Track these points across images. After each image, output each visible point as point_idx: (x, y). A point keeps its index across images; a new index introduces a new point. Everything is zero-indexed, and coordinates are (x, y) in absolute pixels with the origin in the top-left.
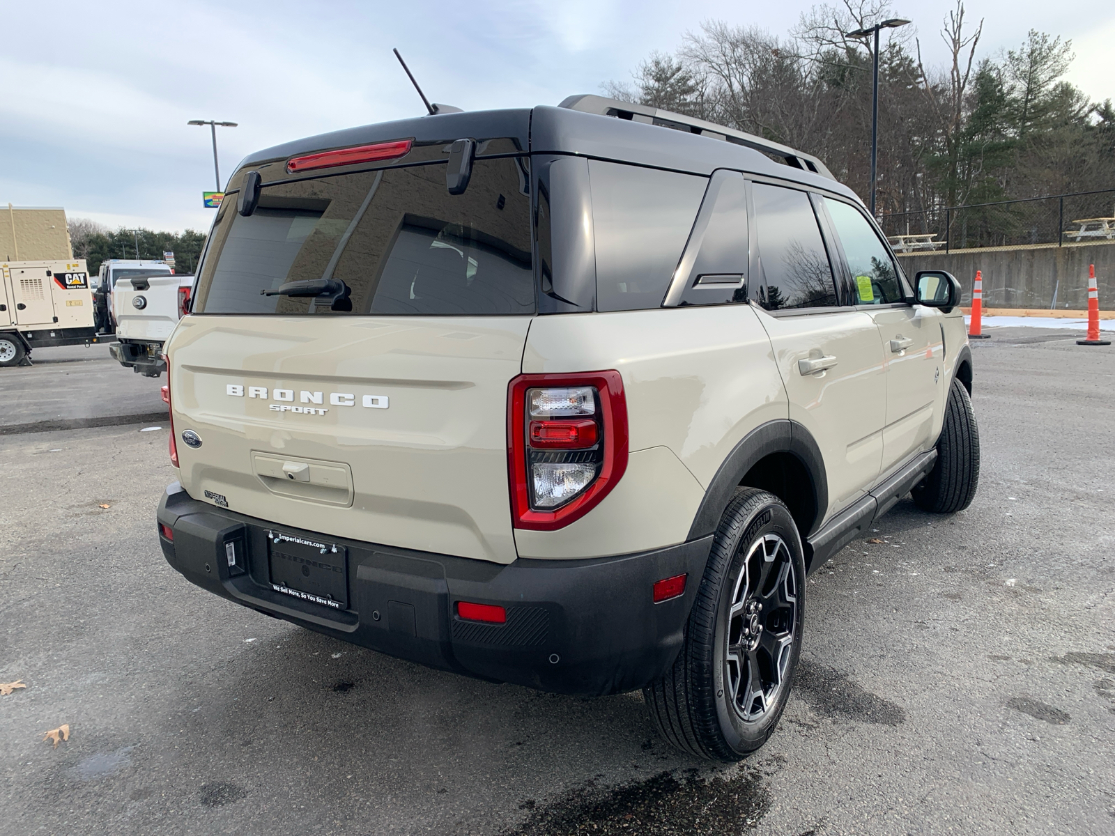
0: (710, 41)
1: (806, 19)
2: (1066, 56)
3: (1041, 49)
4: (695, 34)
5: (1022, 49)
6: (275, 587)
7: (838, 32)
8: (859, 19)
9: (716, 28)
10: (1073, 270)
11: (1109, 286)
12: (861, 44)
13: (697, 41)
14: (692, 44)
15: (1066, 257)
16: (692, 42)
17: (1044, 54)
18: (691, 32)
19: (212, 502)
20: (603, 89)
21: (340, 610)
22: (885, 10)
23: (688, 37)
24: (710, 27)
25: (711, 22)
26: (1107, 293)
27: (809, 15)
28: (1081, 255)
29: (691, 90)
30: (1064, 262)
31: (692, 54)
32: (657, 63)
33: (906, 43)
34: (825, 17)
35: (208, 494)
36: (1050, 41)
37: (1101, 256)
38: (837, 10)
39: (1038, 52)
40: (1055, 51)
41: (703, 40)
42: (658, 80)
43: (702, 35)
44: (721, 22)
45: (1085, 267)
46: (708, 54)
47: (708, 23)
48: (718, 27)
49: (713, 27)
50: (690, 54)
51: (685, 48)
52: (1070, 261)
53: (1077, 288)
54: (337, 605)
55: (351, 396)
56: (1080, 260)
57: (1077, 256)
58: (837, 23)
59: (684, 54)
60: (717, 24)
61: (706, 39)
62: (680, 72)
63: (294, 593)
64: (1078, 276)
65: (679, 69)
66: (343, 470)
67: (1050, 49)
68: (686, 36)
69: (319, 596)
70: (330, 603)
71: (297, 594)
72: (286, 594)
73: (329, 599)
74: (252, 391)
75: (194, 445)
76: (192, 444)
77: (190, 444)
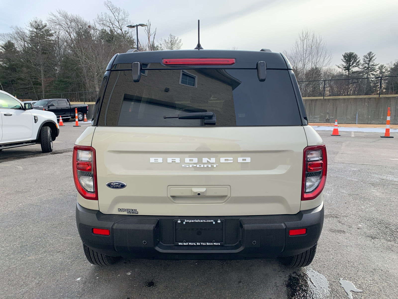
0: (61, 18)
1: (99, 17)
2: (180, 44)
3: (173, 40)
4: (55, 14)
5: (168, 40)
6: (180, 244)
7: (111, 23)
8: (118, 21)
9: (63, 13)
12: (119, 29)
13: (55, 17)
14: (53, 17)
16: (53, 16)
17: (174, 42)
18: (52, 12)
19: (125, 213)
20: (12, 29)
21: (220, 246)
22: (126, 19)
23: (51, 14)
24: (61, 12)
25: (61, 10)
27: (100, 16)
29: (51, 35)
31: (54, 21)
32: (36, 22)
33: (134, 31)
34: (106, 17)
35: (120, 210)
36: (176, 38)
38: (110, 16)
39: (173, 41)
40: (177, 42)
41: (58, 17)
42: (36, 29)
43: (58, 15)
44: (65, 11)
46: (60, 22)
47: (60, 11)
48: (64, 13)
49: (62, 12)
50: (52, 21)
51: (50, 18)
54: (219, 244)
55: (232, 159)
58: (110, 20)
59: (50, 21)
60: (63, 11)
61: (59, 17)
62: (46, 27)
63: (192, 244)
65: (45, 26)
66: (227, 188)
67: (176, 41)
68: (50, 14)
69: (207, 242)
70: (215, 244)
71: (195, 244)
72: (187, 245)
73: (214, 242)
74: (170, 160)
75: (119, 188)
76: (117, 188)
77: (115, 188)
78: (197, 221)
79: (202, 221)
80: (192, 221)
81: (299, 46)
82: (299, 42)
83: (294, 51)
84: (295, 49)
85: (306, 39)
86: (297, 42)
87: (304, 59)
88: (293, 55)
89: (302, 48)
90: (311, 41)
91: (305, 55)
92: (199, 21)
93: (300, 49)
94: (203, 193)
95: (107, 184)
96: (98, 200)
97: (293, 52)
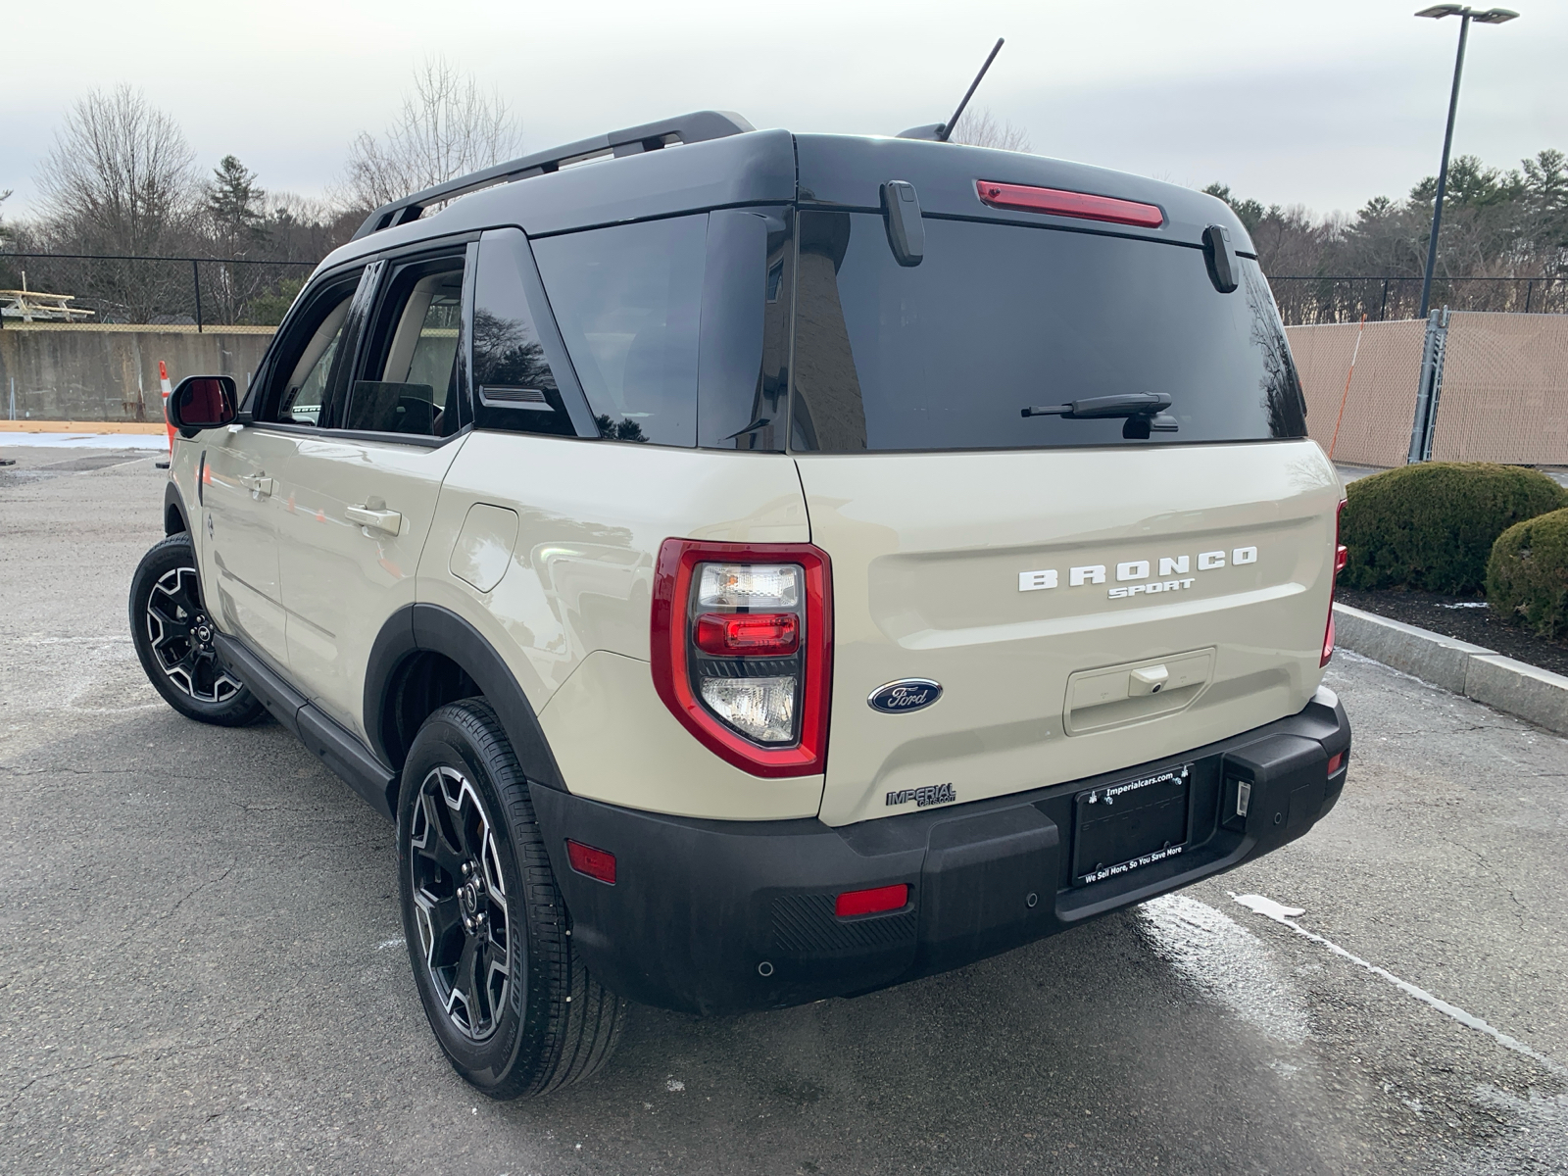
6: (1088, 879)
10: (30, 363)
11: (85, 388)
15: (16, 344)
19: (911, 807)
21: (1184, 854)
26: (83, 397)
28: (37, 343)
30: (13, 352)
35: (891, 799)
37: (68, 346)
45: (47, 361)
52: (22, 352)
53: (39, 389)
54: (1180, 849)
55: (1222, 554)
56: (38, 350)
57: (32, 344)
63: (1119, 870)
64: (38, 373)
69: (1152, 852)
70: (1170, 852)
71: (1125, 868)
72: (1106, 878)
73: (1168, 847)
74: (1077, 576)
75: (920, 704)
76: (913, 706)
77: (906, 707)
78: (1136, 786)
79: (1147, 783)
80: (1125, 789)
81: (422, 123)
82: (419, 107)
83: (403, 139)
84: (405, 132)
85: (443, 100)
86: (409, 106)
87: (442, 176)
88: (400, 156)
89: (431, 134)
90: (463, 106)
91: (443, 161)
92: (1001, 43)
93: (423, 136)
94: (1164, 682)
95: (871, 697)
96: (825, 772)
97: (395, 141)
